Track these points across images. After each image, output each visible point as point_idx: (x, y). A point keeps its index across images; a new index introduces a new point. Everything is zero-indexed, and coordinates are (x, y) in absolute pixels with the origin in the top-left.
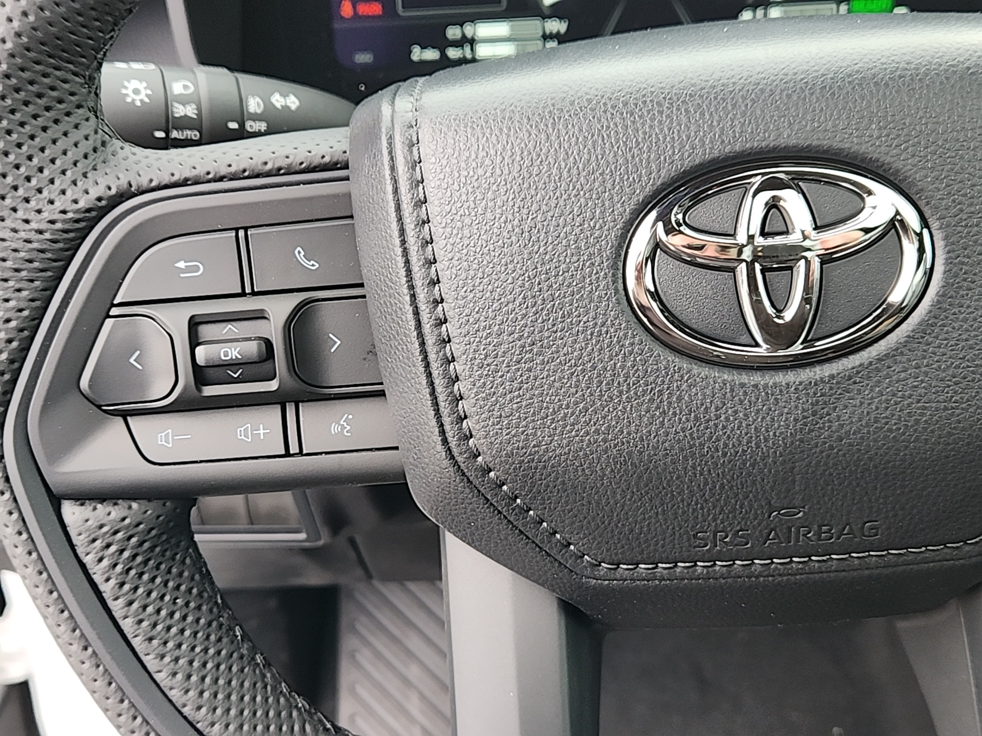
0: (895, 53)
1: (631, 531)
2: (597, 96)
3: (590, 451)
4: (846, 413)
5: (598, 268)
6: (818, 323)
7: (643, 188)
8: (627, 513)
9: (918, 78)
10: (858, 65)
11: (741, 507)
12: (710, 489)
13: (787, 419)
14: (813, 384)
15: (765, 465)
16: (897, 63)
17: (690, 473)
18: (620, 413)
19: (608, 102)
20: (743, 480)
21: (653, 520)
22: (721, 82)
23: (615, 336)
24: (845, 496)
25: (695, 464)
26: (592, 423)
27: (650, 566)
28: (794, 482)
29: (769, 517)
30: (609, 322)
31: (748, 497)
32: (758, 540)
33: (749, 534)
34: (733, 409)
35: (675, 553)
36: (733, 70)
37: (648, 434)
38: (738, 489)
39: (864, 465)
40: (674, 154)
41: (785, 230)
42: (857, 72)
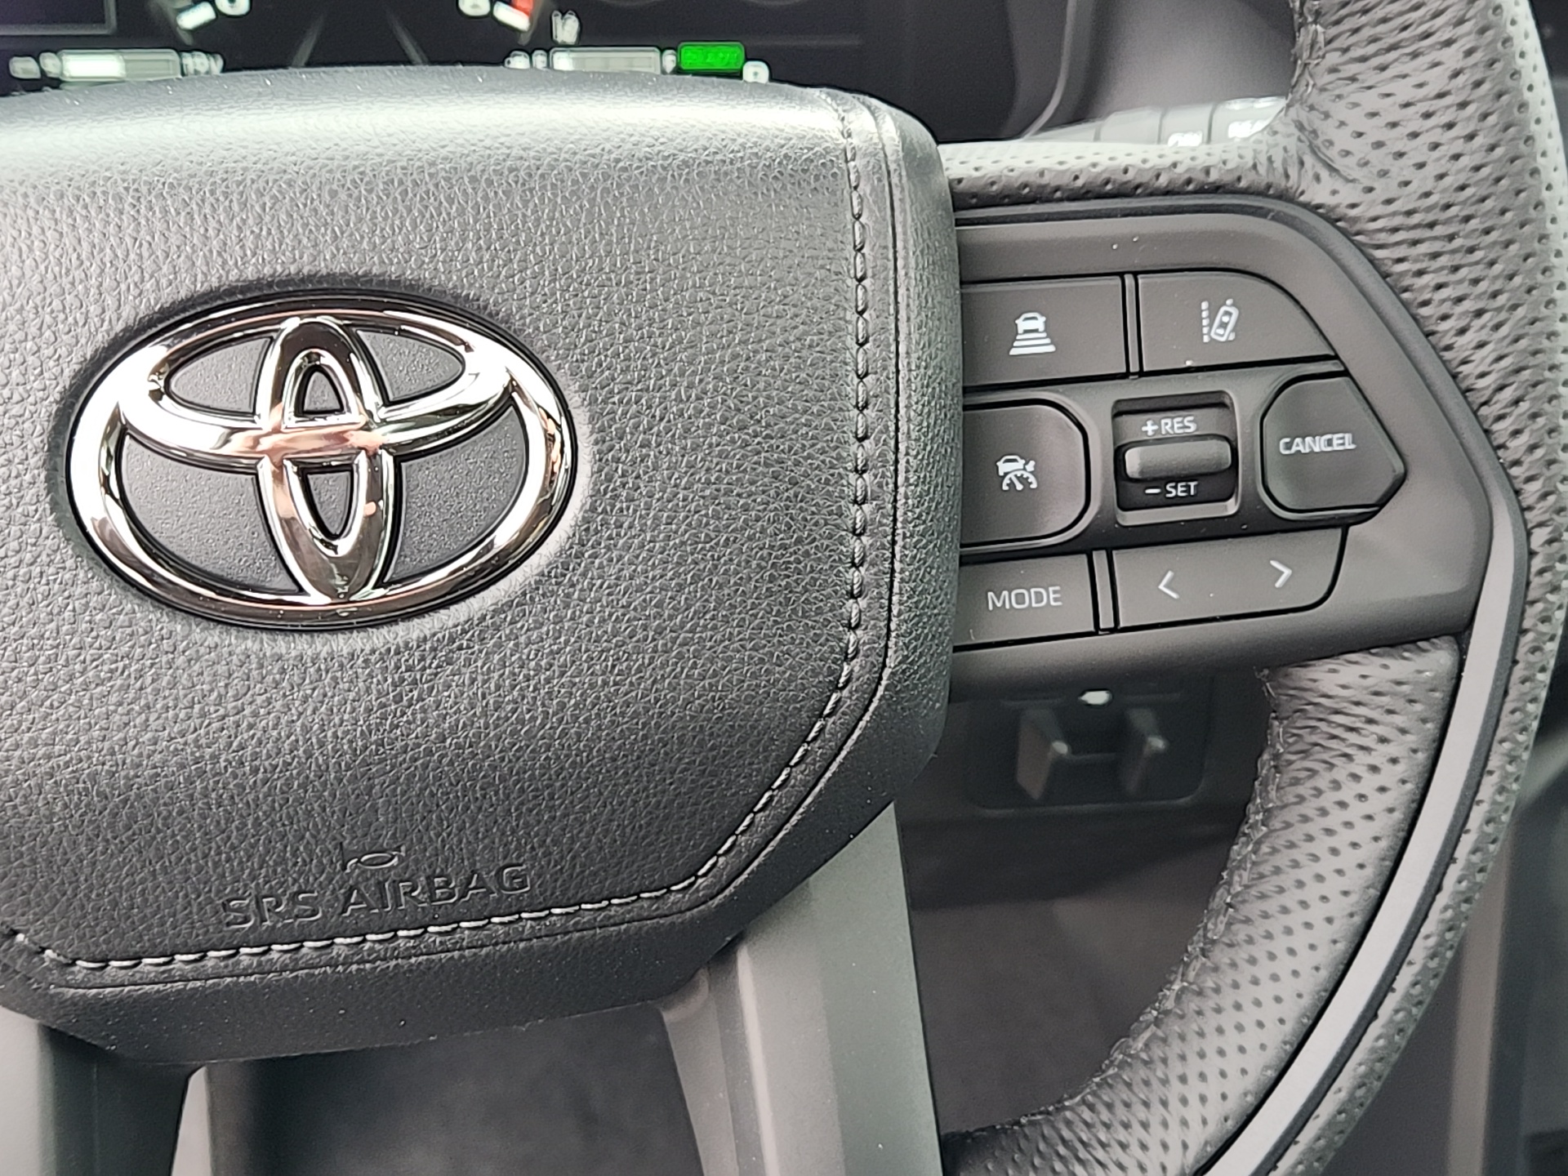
0: (508, 132)
1: (115, 904)
2: (12, 181)
3: (24, 774)
4: (449, 696)
5: (20, 466)
6: (400, 556)
7: (91, 336)
8: (103, 876)
9: (539, 172)
10: (447, 149)
11: (295, 854)
12: (238, 829)
13: (354, 710)
14: (392, 652)
15: (324, 784)
16: (509, 148)
17: (200, 804)
18: (71, 709)
19: (30, 191)
20: (291, 810)
21: (150, 885)
22: (224, 165)
23: (55, 580)
24: (461, 829)
25: (206, 788)
26: (23, 727)
27: (161, 960)
28: (375, 809)
29: (344, 868)
30: (44, 557)
31: (303, 837)
32: (332, 907)
33: (316, 898)
34: (264, 697)
35: (197, 935)
36: (245, 147)
37: (122, 743)
38: (284, 825)
39: (484, 777)
40: (143, 281)
41: (337, 406)
42: (446, 159)
